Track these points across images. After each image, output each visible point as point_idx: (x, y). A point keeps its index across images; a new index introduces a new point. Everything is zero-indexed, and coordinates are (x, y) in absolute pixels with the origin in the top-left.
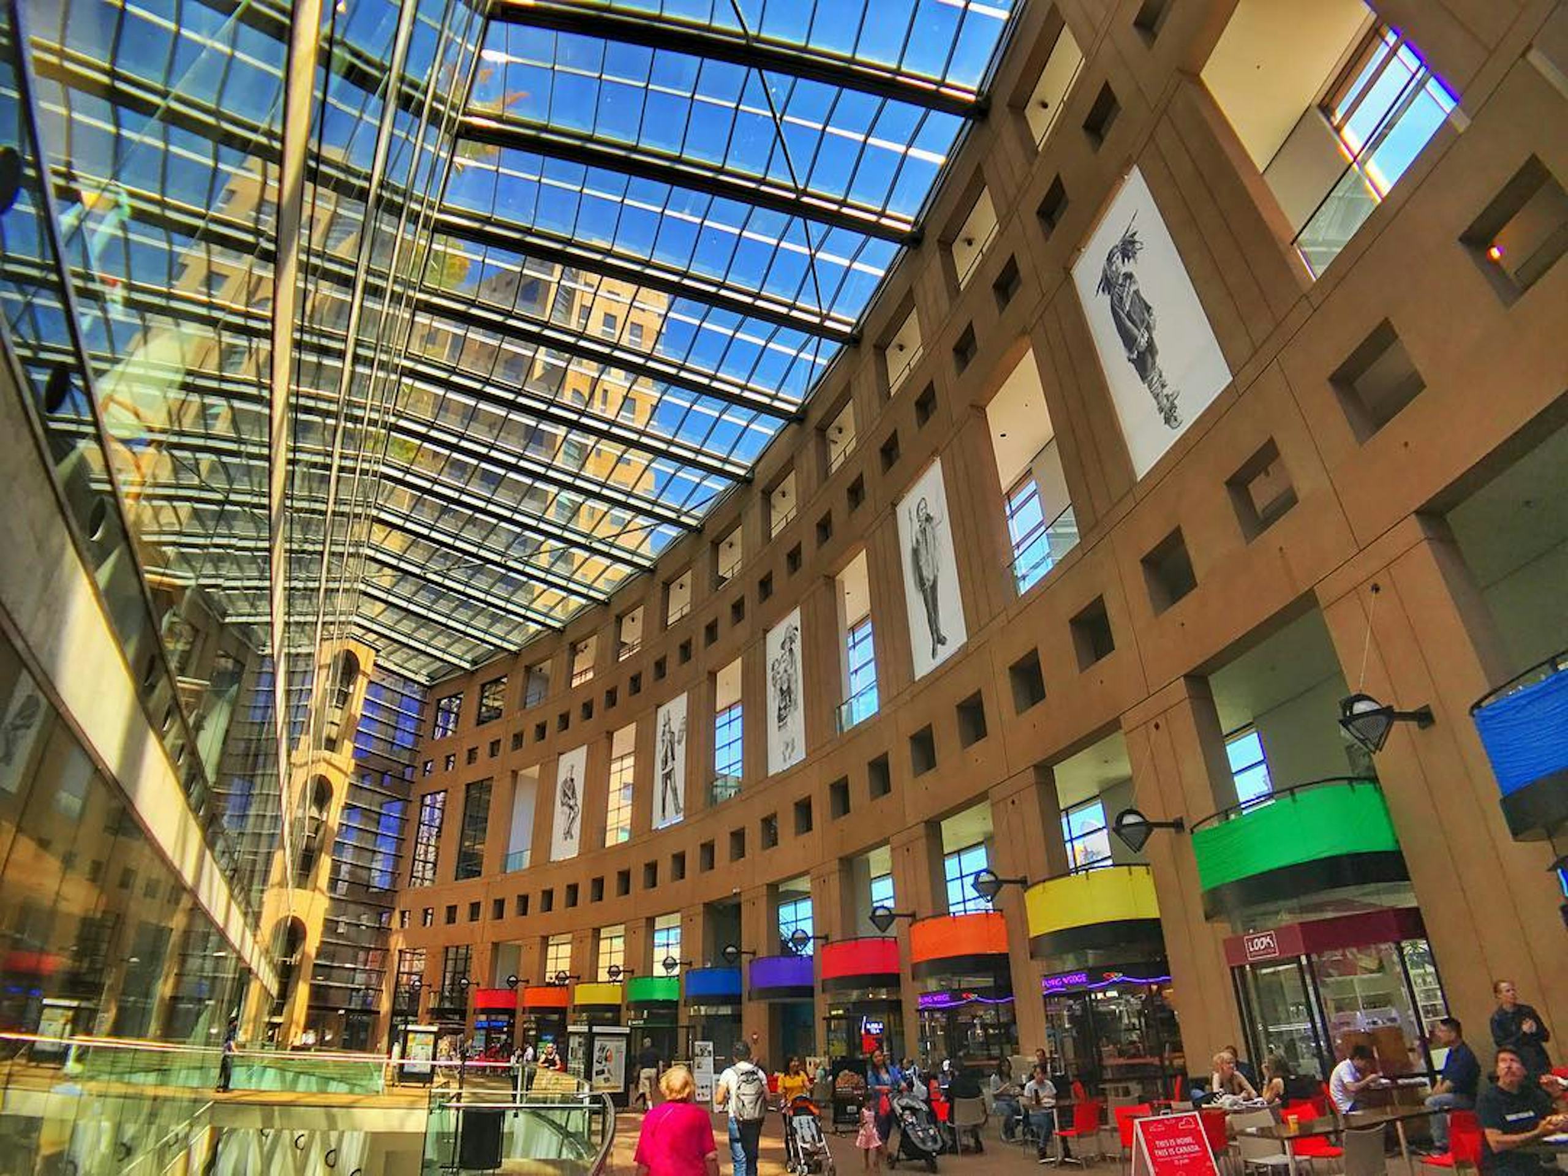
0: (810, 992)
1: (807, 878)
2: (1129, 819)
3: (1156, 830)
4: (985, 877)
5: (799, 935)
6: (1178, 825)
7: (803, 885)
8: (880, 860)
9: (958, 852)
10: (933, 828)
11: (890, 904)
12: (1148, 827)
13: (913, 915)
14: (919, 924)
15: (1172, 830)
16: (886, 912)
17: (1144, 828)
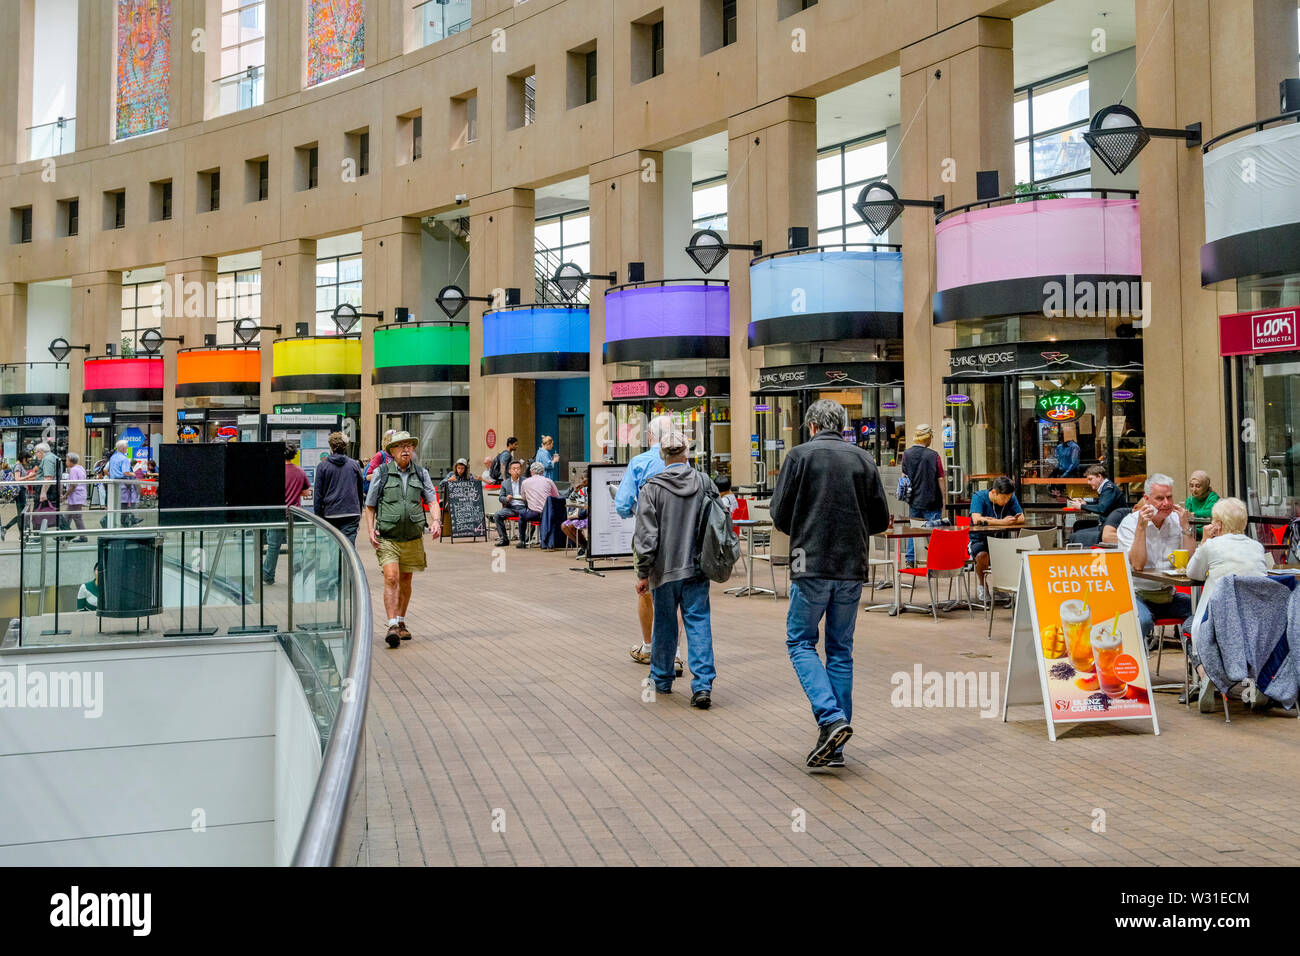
0: (581, 361)
1: (584, 180)
2: (1114, 121)
3: (1154, 141)
4: (877, 195)
5: (567, 272)
6: (1192, 136)
7: (577, 189)
8: (710, 152)
9: (842, 147)
10: (803, 106)
11: (720, 226)
12: (1143, 134)
13: (757, 248)
14: (765, 263)
15: (1182, 142)
16: (714, 241)
17: (1134, 137)
